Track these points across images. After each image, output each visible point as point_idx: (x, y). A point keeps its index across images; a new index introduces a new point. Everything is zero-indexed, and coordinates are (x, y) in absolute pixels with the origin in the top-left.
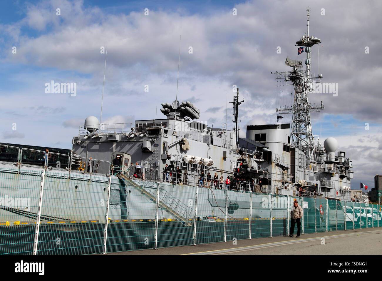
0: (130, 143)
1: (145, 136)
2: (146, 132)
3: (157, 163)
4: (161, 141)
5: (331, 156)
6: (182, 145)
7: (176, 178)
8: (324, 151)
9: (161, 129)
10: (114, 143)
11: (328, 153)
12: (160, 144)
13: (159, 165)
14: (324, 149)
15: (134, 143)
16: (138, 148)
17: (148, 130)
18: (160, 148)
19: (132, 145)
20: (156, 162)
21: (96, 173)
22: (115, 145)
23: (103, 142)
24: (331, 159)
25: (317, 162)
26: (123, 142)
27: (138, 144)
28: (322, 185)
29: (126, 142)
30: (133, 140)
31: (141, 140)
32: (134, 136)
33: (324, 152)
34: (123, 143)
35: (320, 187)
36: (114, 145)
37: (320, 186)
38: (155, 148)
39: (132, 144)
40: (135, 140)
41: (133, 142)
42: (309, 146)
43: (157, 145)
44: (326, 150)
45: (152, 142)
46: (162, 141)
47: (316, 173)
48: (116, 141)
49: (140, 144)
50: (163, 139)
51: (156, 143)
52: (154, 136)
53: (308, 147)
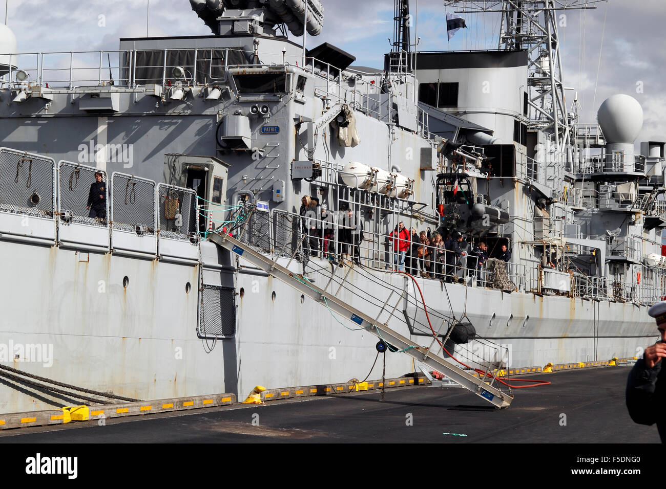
0: (166, 121)
1: (225, 96)
2: (227, 83)
3: (278, 191)
4: (287, 114)
5: (622, 156)
6: (341, 128)
7: (336, 241)
8: (600, 140)
9: (292, 74)
10: (100, 119)
11: (611, 145)
12: (286, 126)
13: (284, 199)
14: (598, 132)
15: (180, 121)
16: (197, 137)
17: (238, 77)
18: (285, 139)
19: (173, 127)
20: (272, 188)
21: (175, 234)
22: (105, 127)
23: (56, 117)
24: (622, 166)
25: (575, 178)
26: (140, 116)
27: (197, 125)
28: (614, 253)
29: (148, 116)
30: (179, 110)
31: (208, 112)
32: (184, 97)
33: (599, 144)
34: (138, 121)
35: (606, 260)
36: (102, 128)
37: (606, 255)
38: (268, 140)
39: (171, 124)
40: (184, 109)
41: (179, 116)
42: (557, 125)
43: (276, 130)
44: (605, 136)
45: (255, 120)
46: (292, 116)
47: (580, 214)
48: (109, 113)
49: (206, 126)
50: (295, 110)
51: (269, 122)
52: (261, 97)
53: (554, 125)
